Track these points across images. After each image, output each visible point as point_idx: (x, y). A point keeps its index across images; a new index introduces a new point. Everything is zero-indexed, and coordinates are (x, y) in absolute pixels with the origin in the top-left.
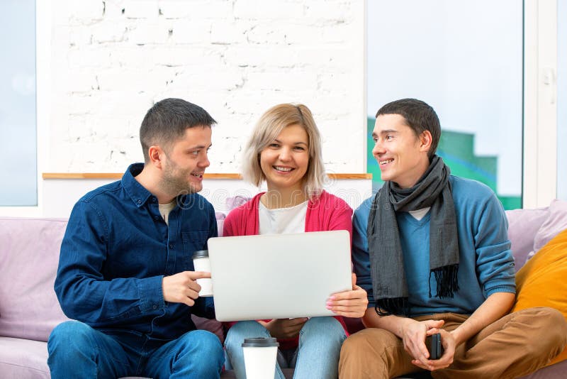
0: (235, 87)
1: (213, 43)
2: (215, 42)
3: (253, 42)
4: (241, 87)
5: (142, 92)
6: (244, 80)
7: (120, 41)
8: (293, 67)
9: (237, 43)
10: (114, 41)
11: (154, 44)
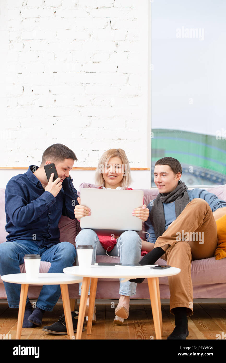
0: (86, 126)
1: (75, 106)
2: (75, 105)
3: (95, 105)
4: (89, 126)
5: (42, 129)
6: (90, 123)
7: (32, 105)
8: (114, 117)
9: (87, 106)
10: (28, 105)
11: (47, 106)
